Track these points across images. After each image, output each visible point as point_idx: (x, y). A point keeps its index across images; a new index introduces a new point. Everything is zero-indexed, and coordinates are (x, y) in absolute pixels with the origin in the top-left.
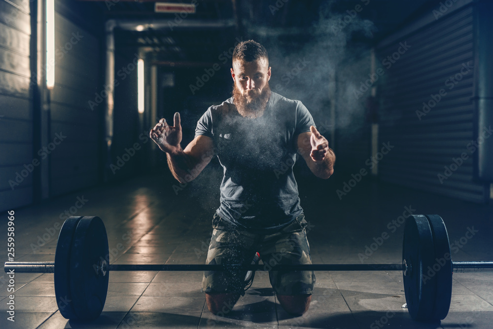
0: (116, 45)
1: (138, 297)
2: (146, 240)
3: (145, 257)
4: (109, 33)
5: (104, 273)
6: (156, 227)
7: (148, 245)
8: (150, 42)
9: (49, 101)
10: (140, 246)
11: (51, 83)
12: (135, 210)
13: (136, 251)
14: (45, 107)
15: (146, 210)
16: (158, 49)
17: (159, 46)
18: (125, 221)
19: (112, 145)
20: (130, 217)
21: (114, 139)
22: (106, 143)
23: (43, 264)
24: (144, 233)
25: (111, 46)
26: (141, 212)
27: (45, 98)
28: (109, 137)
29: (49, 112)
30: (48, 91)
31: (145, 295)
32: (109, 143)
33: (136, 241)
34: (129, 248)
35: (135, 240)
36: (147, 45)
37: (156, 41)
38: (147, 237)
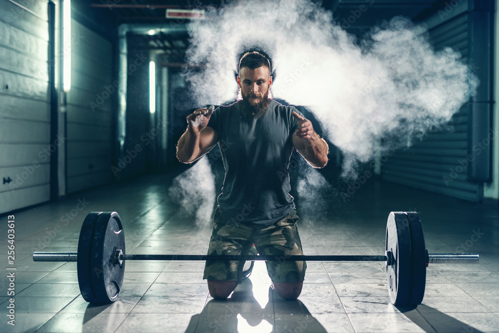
0: (129, 49)
1: (151, 284)
2: (157, 235)
3: (156, 249)
4: (122, 37)
5: (121, 262)
6: (167, 222)
7: (159, 239)
8: (161, 45)
9: (65, 104)
10: (152, 240)
11: (67, 87)
12: (146, 207)
13: (148, 244)
14: (62, 109)
15: (158, 207)
16: (169, 52)
17: (170, 49)
18: (138, 217)
19: (125, 144)
20: (142, 213)
21: (126, 139)
22: (119, 143)
23: (66, 254)
24: (156, 228)
25: (124, 50)
26: (152, 209)
27: (61, 100)
28: (122, 137)
29: (65, 114)
30: (65, 94)
31: (157, 283)
32: (122, 143)
33: (148, 236)
34: (142, 242)
35: (147, 234)
36: (159, 48)
37: (167, 44)
38: (158, 232)
